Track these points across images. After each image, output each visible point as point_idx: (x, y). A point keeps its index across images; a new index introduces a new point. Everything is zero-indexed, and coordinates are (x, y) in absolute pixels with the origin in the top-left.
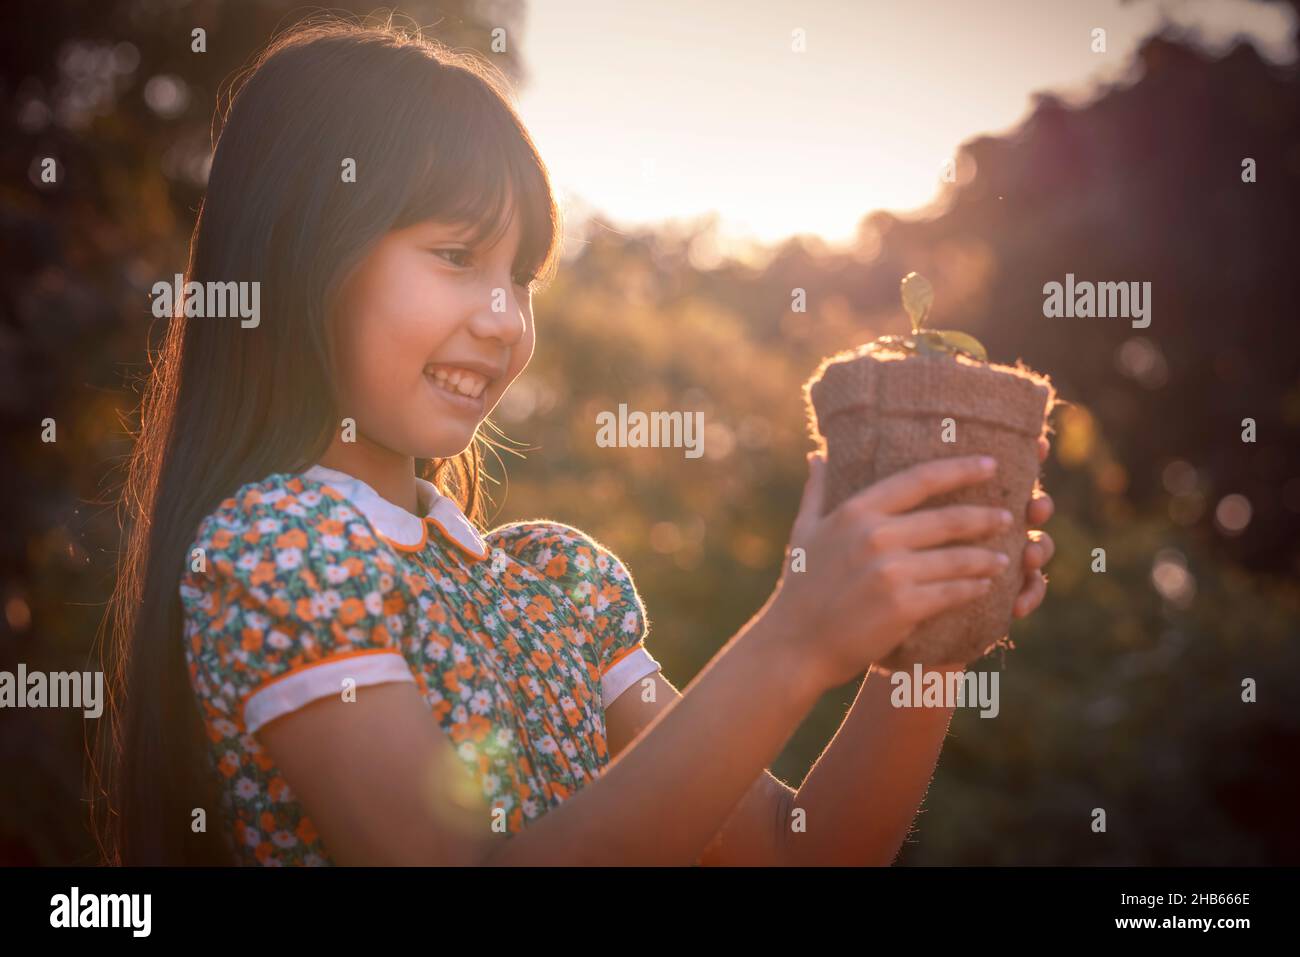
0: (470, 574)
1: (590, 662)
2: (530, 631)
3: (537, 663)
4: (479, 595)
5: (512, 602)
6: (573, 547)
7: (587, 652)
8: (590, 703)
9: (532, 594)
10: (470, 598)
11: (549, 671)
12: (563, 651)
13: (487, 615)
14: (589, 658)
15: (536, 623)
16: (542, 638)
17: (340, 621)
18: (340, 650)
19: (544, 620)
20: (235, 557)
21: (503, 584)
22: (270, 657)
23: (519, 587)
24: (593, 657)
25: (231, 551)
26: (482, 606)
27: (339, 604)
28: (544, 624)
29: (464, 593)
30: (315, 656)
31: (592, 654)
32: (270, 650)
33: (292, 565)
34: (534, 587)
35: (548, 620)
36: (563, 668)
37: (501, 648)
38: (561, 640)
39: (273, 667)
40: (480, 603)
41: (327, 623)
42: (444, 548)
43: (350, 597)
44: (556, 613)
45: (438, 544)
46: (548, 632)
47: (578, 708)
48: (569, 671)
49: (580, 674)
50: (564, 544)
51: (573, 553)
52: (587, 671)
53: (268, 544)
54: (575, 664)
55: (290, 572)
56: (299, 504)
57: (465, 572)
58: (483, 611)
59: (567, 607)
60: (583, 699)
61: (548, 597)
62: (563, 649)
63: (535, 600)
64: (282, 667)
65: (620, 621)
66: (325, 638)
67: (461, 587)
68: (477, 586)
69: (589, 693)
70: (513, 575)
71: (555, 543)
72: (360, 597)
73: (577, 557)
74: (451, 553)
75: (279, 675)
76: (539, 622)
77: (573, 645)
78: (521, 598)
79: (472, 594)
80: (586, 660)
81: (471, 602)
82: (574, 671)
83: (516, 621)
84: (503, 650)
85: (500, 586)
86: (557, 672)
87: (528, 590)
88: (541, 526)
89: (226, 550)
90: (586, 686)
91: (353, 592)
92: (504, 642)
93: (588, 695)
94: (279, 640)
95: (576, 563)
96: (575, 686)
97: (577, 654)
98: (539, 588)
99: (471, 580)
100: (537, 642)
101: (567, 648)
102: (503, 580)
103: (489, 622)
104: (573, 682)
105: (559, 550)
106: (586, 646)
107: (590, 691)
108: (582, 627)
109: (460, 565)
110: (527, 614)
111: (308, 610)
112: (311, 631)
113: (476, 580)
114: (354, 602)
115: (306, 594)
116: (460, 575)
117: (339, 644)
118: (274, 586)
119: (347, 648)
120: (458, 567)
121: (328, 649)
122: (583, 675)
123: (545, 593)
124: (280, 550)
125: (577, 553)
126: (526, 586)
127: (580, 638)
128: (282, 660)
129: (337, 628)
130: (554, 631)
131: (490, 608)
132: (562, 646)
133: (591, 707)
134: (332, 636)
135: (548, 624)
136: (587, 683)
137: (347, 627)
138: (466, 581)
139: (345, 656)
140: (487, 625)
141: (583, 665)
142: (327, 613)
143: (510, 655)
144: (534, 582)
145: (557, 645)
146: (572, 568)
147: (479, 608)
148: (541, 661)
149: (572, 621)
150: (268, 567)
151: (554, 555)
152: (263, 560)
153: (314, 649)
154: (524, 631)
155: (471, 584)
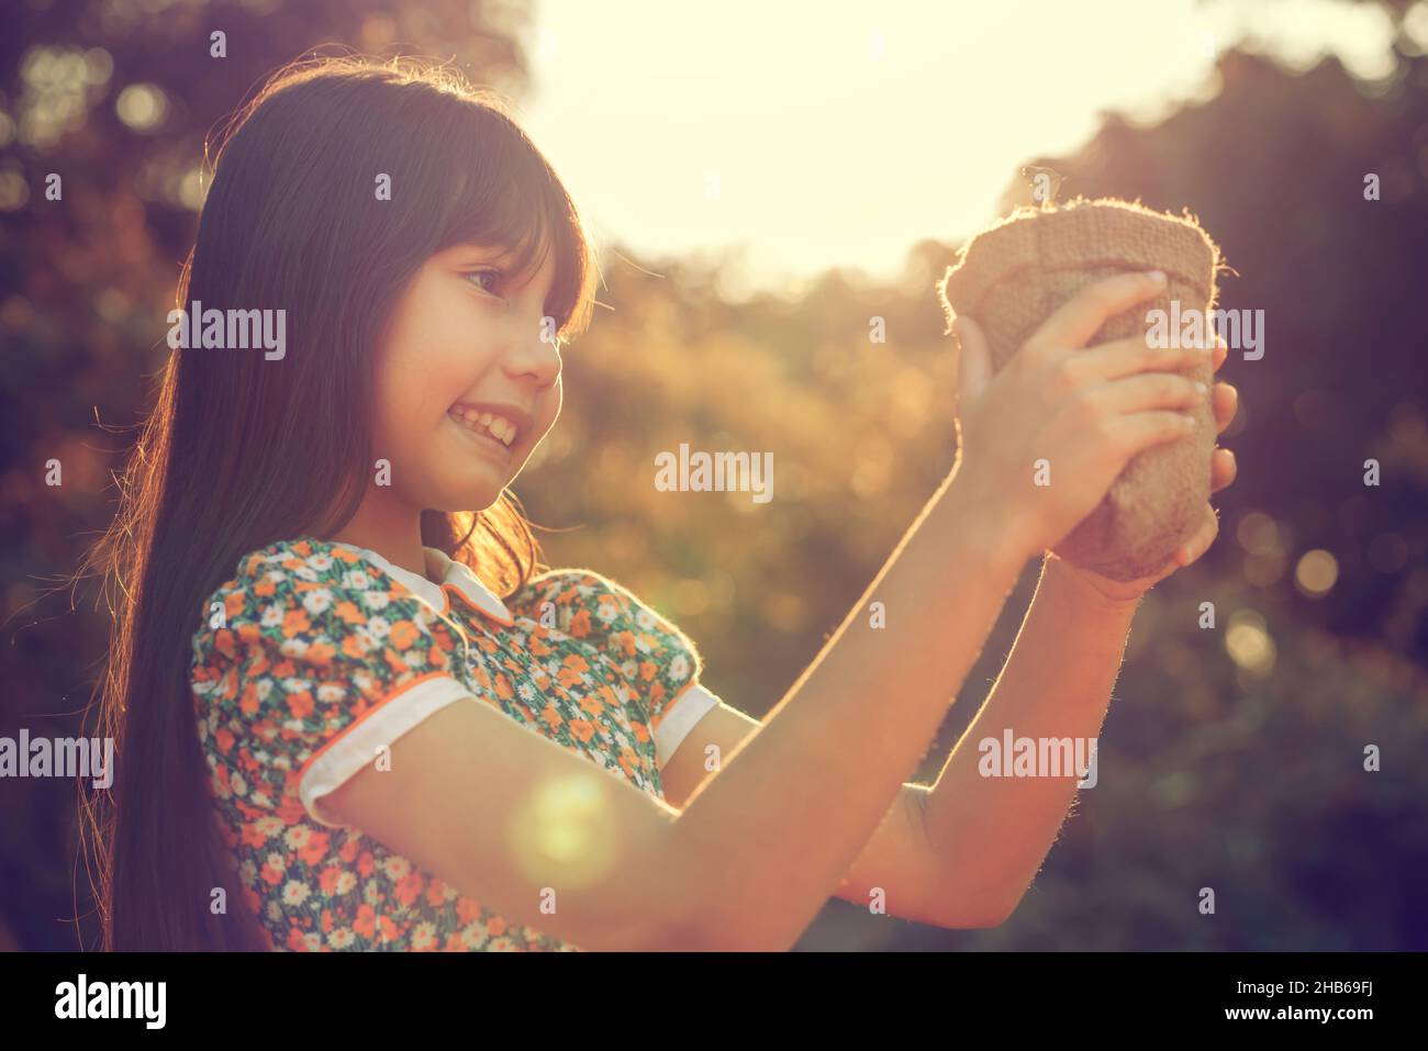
0: (498, 643)
1: (637, 721)
2: (566, 698)
3: (577, 734)
4: (512, 665)
5: (541, 668)
6: (594, 597)
7: (632, 710)
8: (640, 770)
9: (562, 656)
10: (501, 668)
11: (592, 740)
12: (605, 715)
13: (522, 684)
14: (635, 716)
15: (570, 689)
16: (578, 705)
17: (393, 648)
18: (401, 681)
19: (580, 683)
20: (256, 617)
21: (530, 651)
22: (328, 714)
23: (547, 650)
24: (639, 714)
25: (249, 612)
26: (515, 675)
27: (387, 629)
28: (579, 688)
29: (494, 664)
30: (378, 695)
31: (638, 711)
32: (325, 707)
33: (323, 606)
34: (564, 647)
35: (584, 683)
36: (606, 736)
37: (541, 719)
38: (601, 702)
39: (336, 723)
40: (513, 671)
41: (380, 653)
42: (465, 616)
43: (396, 620)
44: (592, 673)
45: (459, 613)
46: (585, 697)
47: (628, 776)
48: (613, 737)
49: (625, 738)
50: (584, 597)
51: (594, 604)
52: (633, 733)
53: (288, 591)
54: (619, 727)
55: (323, 614)
56: (309, 567)
57: (492, 640)
58: (517, 681)
59: (604, 663)
60: (632, 766)
61: (581, 656)
62: (604, 712)
63: (567, 662)
64: (346, 719)
65: (667, 670)
66: (382, 672)
67: (490, 657)
68: (508, 653)
69: (637, 758)
70: (539, 638)
71: (573, 599)
72: (408, 618)
73: (600, 608)
74: (474, 621)
75: (344, 728)
76: (574, 687)
77: (613, 706)
78: (551, 662)
79: (502, 663)
80: (632, 720)
81: (503, 673)
82: (619, 736)
83: (550, 688)
84: (544, 722)
85: (527, 653)
86: (601, 740)
87: (557, 652)
88: (556, 579)
89: (243, 614)
90: (633, 751)
91: (399, 616)
92: (543, 712)
93: (636, 761)
94: (331, 692)
95: (600, 615)
96: (621, 753)
97: (621, 716)
98: (570, 647)
99: (499, 648)
100: (574, 708)
101: (609, 712)
102: (530, 647)
103: (525, 692)
104: (619, 749)
105: (579, 606)
106: (631, 704)
107: (638, 755)
108: (623, 682)
109: (486, 633)
110: (559, 680)
111: (355, 647)
112: (365, 667)
113: (505, 646)
114: (404, 625)
115: (347, 631)
116: (487, 644)
117: (398, 675)
118: (312, 633)
119: (408, 676)
120: (483, 635)
121: (388, 681)
122: (630, 739)
123: (576, 652)
124: (304, 594)
125: (599, 604)
126: (555, 648)
127: (623, 694)
128: (342, 712)
129: (391, 656)
130: (592, 694)
131: (524, 677)
132: (603, 709)
133: (642, 775)
134: (389, 667)
135: (585, 688)
136: (634, 747)
137: (403, 653)
138: (494, 650)
139: (409, 685)
140: (523, 696)
141: (627, 727)
142: (377, 644)
143: (552, 726)
144: (564, 642)
145: (596, 712)
146: (596, 622)
147: (512, 678)
148: (582, 730)
149: (611, 677)
150: (299, 615)
151: (575, 612)
152: (287, 610)
153: (374, 688)
154: (560, 699)
155: (501, 652)
